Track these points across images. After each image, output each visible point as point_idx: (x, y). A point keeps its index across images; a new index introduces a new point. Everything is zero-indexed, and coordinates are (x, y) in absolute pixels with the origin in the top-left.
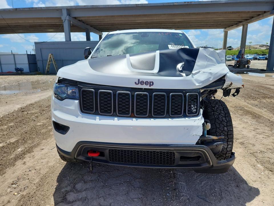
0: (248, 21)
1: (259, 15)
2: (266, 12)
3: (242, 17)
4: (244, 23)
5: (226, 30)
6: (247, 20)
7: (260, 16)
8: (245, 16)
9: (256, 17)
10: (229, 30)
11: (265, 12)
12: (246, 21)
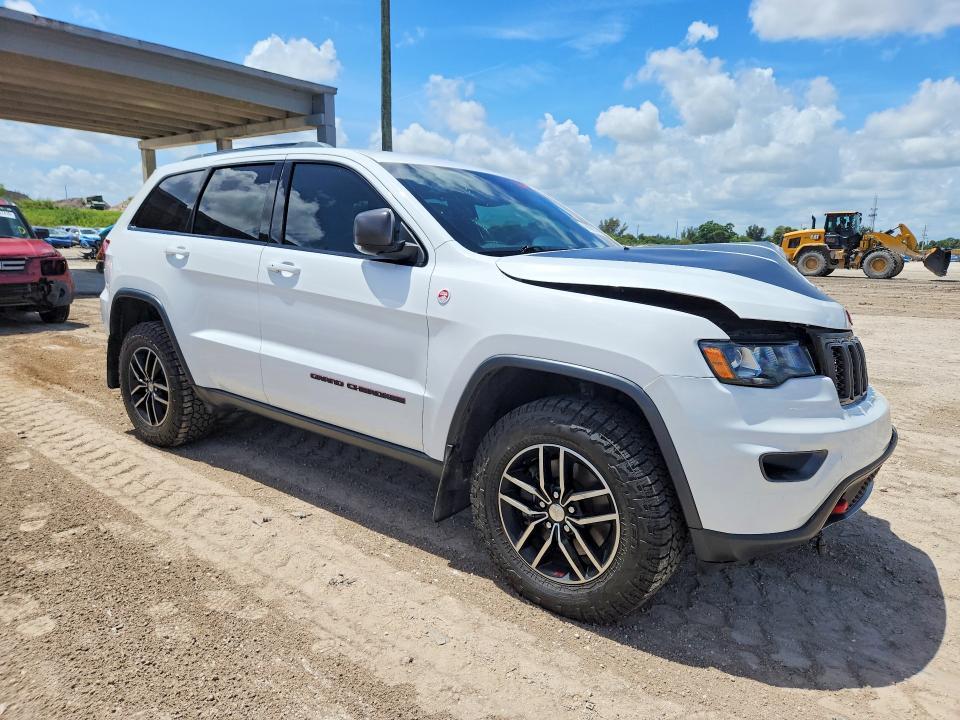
0: (237, 130)
1: (270, 119)
2: (292, 117)
3: (219, 115)
4: (221, 133)
5: (149, 144)
6: (230, 125)
7: (273, 122)
8: (234, 114)
9: (259, 122)
10: (161, 145)
11: (288, 115)
12: (230, 130)
